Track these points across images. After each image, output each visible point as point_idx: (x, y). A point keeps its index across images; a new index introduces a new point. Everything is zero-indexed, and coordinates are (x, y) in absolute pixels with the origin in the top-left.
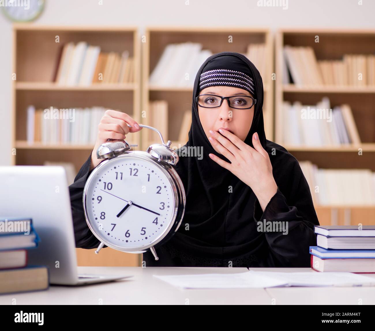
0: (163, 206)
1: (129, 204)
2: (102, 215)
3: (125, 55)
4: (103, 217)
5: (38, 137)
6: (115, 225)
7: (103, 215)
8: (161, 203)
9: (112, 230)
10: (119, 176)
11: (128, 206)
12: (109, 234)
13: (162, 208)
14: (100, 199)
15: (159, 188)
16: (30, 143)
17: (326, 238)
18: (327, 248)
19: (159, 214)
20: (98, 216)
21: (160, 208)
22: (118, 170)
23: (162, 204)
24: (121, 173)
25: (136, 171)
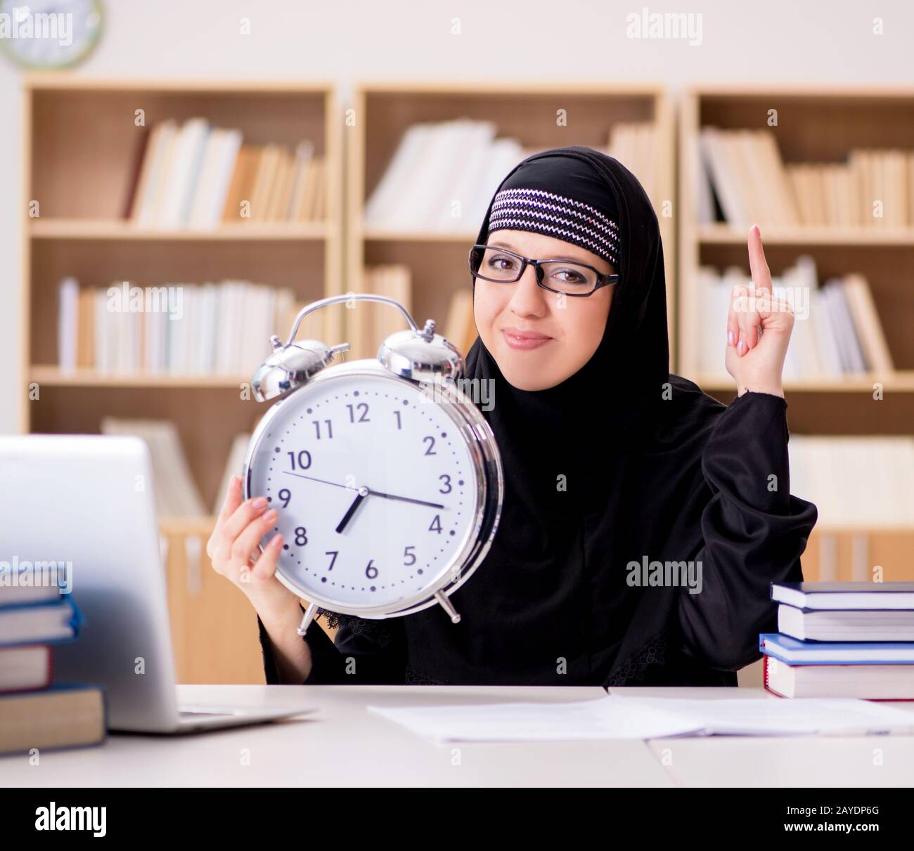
0: (447, 483)
1: (362, 494)
3: (305, 151)
4: (301, 540)
5: (86, 357)
6: (335, 554)
7: (301, 536)
8: (441, 477)
9: (330, 569)
10: (324, 428)
11: (359, 499)
12: (324, 579)
13: (446, 488)
14: (285, 496)
15: (429, 442)
16: (67, 372)
19: (441, 507)
20: (290, 538)
21: (441, 491)
22: (319, 415)
23: (445, 479)
24: (326, 421)
25: (363, 408)
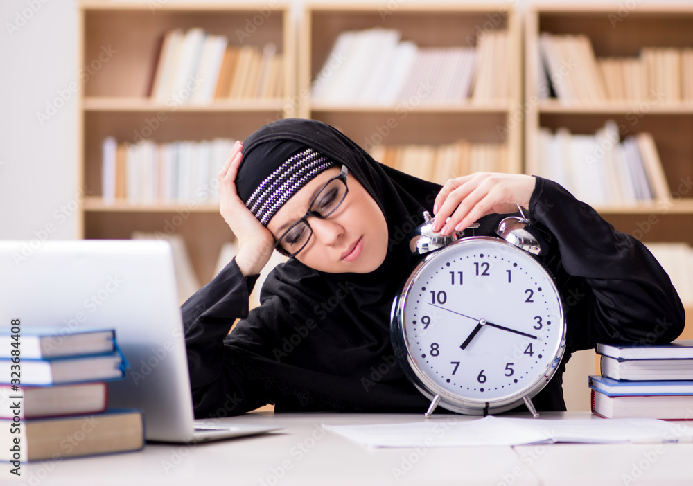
0: (539, 322)
1: (482, 324)
2: (433, 349)
4: (435, 352)
6: (458, 364)
7: (435, 349)
8: (535, 318)
9: (454, 373)
10: (457, 277)
11: (479, 327)
12: (448, 381)
13: (538, 326)
14: (427, 321)
15: (529, 293)
17: (616, 361)
18: (618, 378)
19: (535, 338)
20: (427, 351)
21: (535, 327)
22: (455, 268)
23: (538, 320)
24: (459, 273)
25: (485, 266)
